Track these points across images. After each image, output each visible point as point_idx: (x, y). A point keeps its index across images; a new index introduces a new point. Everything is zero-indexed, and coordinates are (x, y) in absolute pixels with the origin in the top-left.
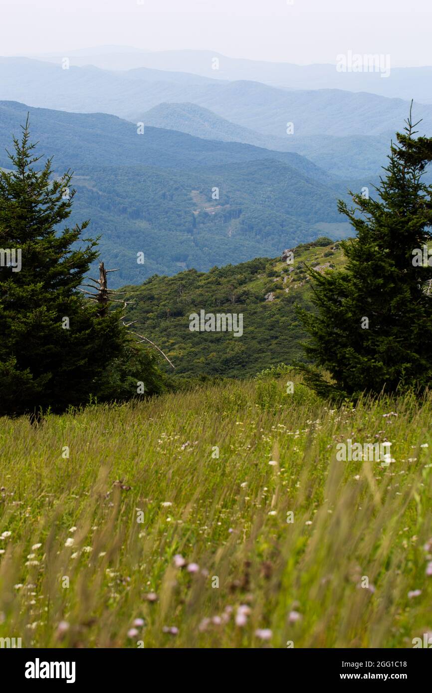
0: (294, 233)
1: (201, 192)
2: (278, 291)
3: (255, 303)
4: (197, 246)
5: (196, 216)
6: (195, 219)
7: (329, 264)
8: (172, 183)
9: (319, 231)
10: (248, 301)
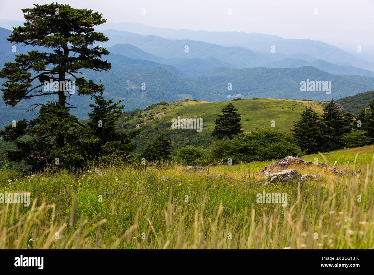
0: (168, 98)
1: (131, 81)
2: (142, 123)
3: (131, 128)
4: (128, 102)
5: (128, 90)
6: (127, 91)
7: (164, 112)
8: (119, 76)
9: (179, 97)
10: (128, 127)
